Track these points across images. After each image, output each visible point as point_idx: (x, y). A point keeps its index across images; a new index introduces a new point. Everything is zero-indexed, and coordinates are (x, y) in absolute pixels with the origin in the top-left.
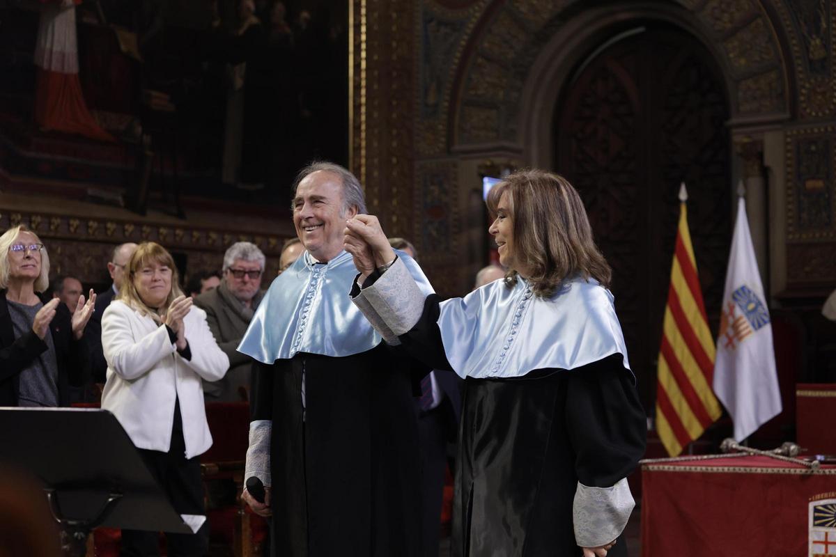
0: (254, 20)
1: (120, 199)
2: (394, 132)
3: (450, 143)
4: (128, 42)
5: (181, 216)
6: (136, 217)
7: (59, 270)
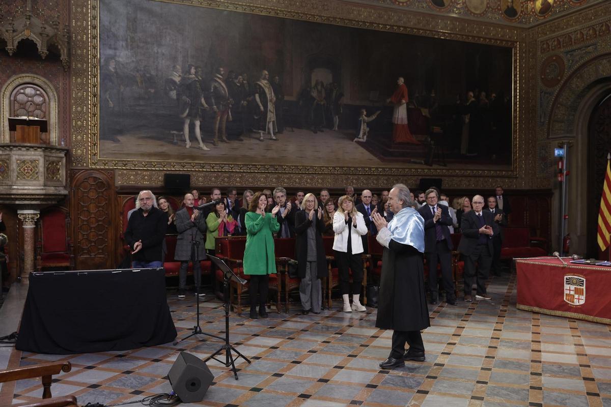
0: (473, 99)
1: (423, 162)
2: (530, 131)
3: (548, 135)
4: (425, 112)
5: (445, 165)
6: (428, 167)
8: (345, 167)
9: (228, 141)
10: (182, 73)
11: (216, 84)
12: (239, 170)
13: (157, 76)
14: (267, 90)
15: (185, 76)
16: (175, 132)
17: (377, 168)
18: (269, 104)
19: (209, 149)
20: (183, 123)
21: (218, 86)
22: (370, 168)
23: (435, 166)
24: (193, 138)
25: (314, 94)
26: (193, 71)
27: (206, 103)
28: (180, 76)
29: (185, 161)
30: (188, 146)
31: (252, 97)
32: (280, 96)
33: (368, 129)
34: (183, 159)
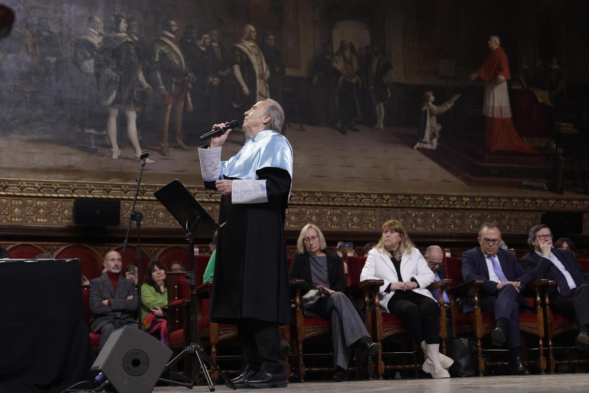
1: (545, 186)
4: (542, 96)
5: (587, 193)
6: (557, 196)
7: (508, 228)
8: (400, 195)
9: (186, 147)
10: (105, 28)
11: (163, 49)
12: (207, 198)
13: (61, 34)
14: (253, 59)
15: (110, 35)
16: (92, 131)
17: (460, 198)
18: (258, 82)
19: (153, 161)
20: (106, 116)
21: (167, 52)
22: (447, 198)
23: (567, 195)
24: (124, 141)
25: (339, 65)
26: (123, 25)
27: (147, 81)
28: (100, 34)
29: (111, 182)
30: (115, 156)
31: (228, 71)
32: (277, 69)
33: (439, 128)
34: (106, 179)
